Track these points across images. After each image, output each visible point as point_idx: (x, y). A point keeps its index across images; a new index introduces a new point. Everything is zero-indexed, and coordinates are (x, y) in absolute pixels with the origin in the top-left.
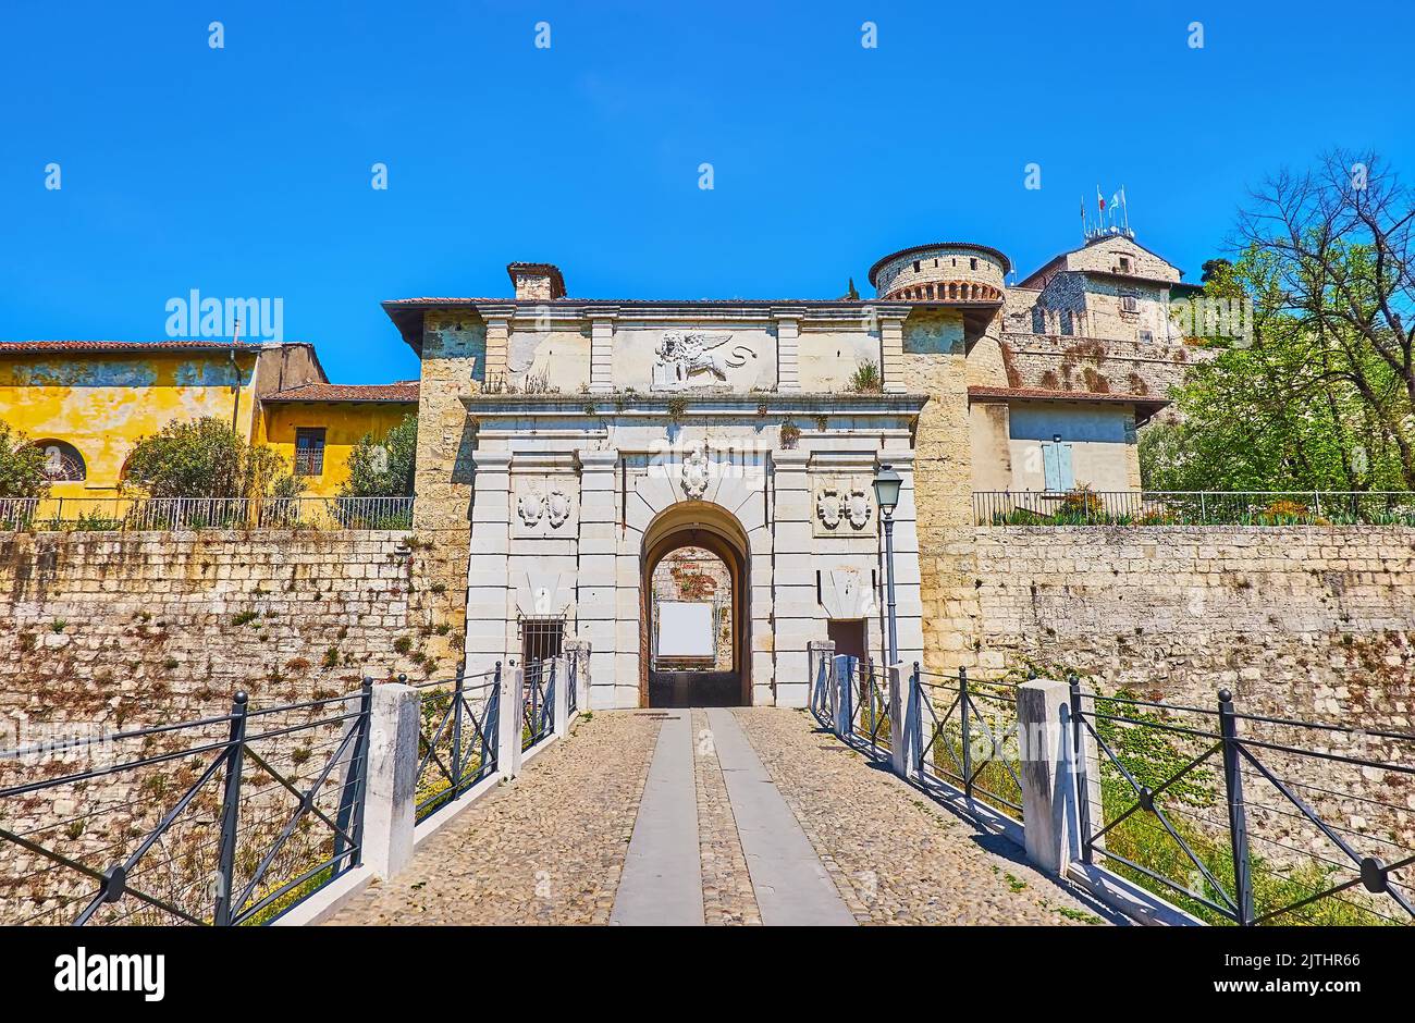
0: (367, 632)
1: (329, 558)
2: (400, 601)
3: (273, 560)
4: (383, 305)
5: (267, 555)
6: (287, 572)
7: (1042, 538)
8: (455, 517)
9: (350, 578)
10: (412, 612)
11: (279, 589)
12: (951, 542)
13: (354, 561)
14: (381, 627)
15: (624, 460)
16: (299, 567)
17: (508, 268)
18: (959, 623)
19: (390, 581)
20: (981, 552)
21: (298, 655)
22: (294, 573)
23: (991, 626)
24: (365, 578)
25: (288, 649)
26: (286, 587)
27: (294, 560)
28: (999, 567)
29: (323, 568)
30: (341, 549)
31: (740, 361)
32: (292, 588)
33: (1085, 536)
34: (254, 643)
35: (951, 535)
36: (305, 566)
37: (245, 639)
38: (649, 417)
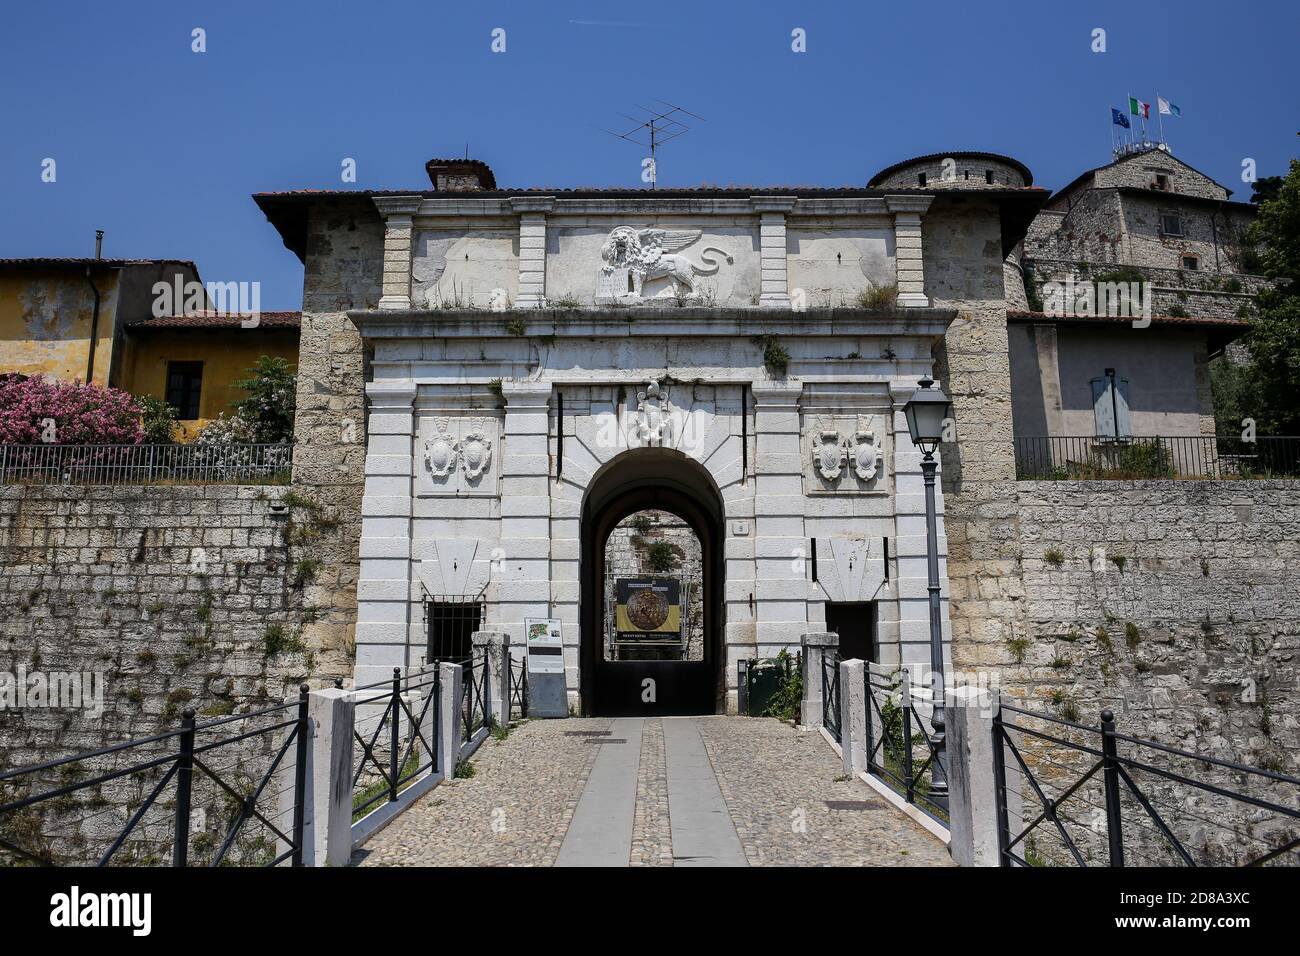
0: (234, 616)
1: (186, 521)
2: (276, 576)
3: (117, 523)
4: (254, 197)
5: (111, 517)
6: (134, 539)
7: (1104, 496)
8: (344, 468)
9: (213, 546)
10: (290, 590)
11: (125, 559)
12: (986, 501)
13: (217, 524)
14: (252, 608)
15: (560, 396)
16: (150, 533)
17: (428, 166)
18: (996, 606)
19: (263, 551)
20: (1025, 514)
21: (146, 644)
22: (143, 540)
23: (1040, 610)
24: (231, 547)
25: (134, 636)
26: (133, 557)
27: (143, 523)
28: (1048, 534)
29: (179, 534)
30: (202, 508)
31: (711, 267)
32: (140, 558)
33: (1158, 494)
34: (92, 628)
35: (986, 492)
36: (157, 531)
37: (82, 623)
38: (592, 339)
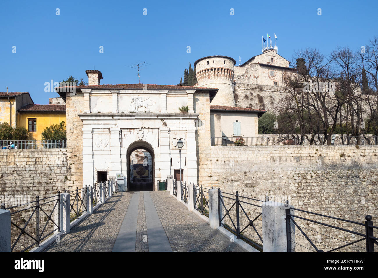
0: (57, 174)
1: (45, 156)
2: (65, 167)
3: (30, 156)
5: (28, 155)
6: (34, 160)
7: (227, 149)
8: (78, 145)
9: (51, 161)
10: (68, 169)
11: (32, 164)
12: (205, 150)
13: (52, 156)
14: (60, 173)
15: (122, 130)
16: (37, 159)
17: (86, 72)
18: (206, 170)
19: (62, 162)
20: (212, 153)
21: (39, 181)
22: (36, 160)
23: (214, 170)
24: (55, 161)
25: (36, 179)
26: (34, 163)
27: (36, 156)
28: (217, 156)
29: (44, 158)
30: (48, 153)
31: (151, 104)
32: (36, 163)
33: (238, 148)
34: (27, 178)
35: (205, 148)
36: (39, 158)
37: (25, 177)
38: (128, 119)
